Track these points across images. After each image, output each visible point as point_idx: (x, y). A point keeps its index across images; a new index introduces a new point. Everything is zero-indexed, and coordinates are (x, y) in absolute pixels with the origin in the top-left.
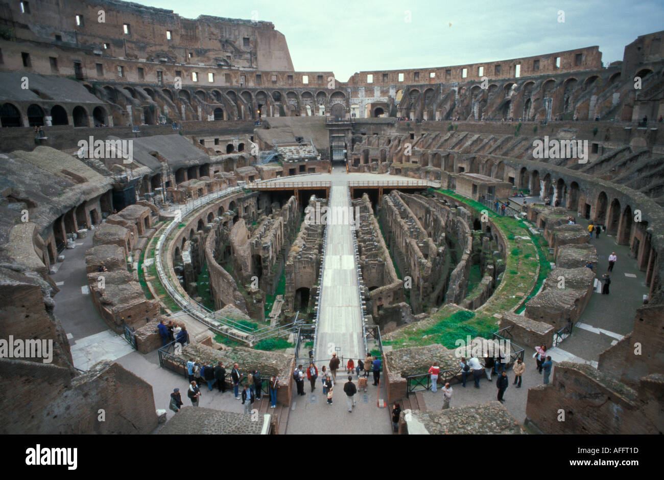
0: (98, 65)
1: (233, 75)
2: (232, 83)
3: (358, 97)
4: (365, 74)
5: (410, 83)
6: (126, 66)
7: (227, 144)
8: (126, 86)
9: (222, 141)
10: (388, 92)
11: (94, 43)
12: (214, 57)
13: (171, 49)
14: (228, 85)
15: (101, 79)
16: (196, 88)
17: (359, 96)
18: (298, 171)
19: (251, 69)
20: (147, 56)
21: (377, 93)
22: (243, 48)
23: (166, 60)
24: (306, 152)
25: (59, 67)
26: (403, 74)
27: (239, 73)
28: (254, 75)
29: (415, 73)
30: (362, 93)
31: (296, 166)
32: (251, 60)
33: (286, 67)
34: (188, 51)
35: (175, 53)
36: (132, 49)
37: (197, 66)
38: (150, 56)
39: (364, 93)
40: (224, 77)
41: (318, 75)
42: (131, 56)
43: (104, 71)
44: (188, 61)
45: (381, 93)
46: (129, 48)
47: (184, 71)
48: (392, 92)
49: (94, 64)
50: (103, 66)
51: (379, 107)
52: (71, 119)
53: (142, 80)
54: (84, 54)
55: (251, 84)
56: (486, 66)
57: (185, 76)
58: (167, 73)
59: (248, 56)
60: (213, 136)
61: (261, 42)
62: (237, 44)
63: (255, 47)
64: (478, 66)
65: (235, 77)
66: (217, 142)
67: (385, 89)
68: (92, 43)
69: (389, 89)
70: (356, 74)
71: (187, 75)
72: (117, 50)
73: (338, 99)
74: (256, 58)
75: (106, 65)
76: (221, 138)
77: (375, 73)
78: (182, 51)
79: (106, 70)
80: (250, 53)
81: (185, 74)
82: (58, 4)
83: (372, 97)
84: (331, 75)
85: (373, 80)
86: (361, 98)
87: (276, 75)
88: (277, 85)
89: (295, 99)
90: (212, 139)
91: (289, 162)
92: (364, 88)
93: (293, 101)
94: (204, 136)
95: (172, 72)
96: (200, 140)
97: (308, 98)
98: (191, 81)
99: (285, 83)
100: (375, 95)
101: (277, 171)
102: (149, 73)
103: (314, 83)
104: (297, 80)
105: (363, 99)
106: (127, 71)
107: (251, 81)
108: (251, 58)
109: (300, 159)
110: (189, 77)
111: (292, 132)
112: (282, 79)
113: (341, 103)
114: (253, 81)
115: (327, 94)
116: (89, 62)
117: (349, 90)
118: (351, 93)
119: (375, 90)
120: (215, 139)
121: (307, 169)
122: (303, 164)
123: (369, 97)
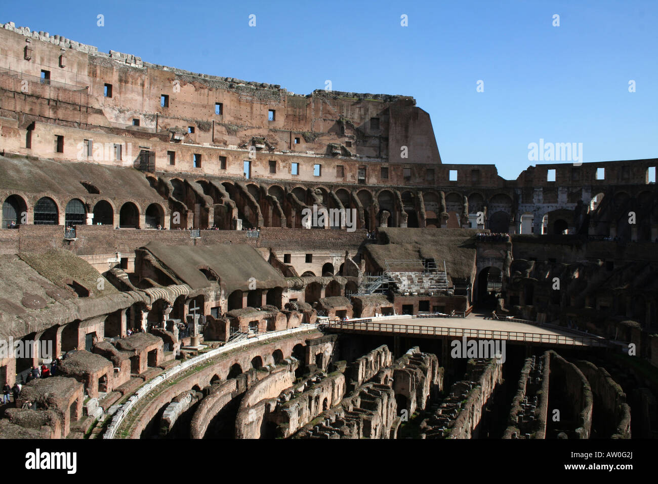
0: (169, 153)
1: (348, 167)
2: (345, 178)
3: (532, 202)
4: (543, 169)
5: (614, 182)
6: (205, 154)
7: (323, 263)
8: (200, 179)
9: (318, 258)
10: (578, 195)
11: (177, 127)
12: (328, 143)
13: (271, 133)
14: (340, 180)
15: (171, 169)
16: (294, 184)
17: (534, 201)
18: (416, 309)
19: (379, 160)
20: (239, 142)
21: (563, 197)
22: (369, 131)
23: (263, 147)
24: (434, 282)
26: (603, 169)
27: (357, 165)
28: (378, 168)
29: (623, 167)
30: (538, 197)
31: (414, 302)
32: (380, 147)
33: (429, 157)
34: (293, 137)
35: (276, 137)
36: (221, 132)
37: (304, 155)
38: (244, 142)
39: (541, 197)
40: (335, 171)
41: (472, 168)
42: (219, 142)
43: (176, 160)
44: (292, 148)
45: (568, 197)
46: (218, 131)
47: (280, 162)
48: (587, 196)
49: (165, 152)
50: (176, 154)
51: (560, 218)
52: (117, 218)
53: (223, 171)
54: (158, 140)
55: (373, 181)
57: (281, 167)
58: (257, 163)
59: (376, 142)
60: (305, 249)
61: (395, 124)
62: (361, 126)
63: (387, 130)
65: (351, 171)
66: (309, 259)
67: (574, 191)
68: (174, 127)
69: (581, 190)
70: (531, 167)
71: (284, 167)
72: (202, 134)
73: (501, 205)
74: (387, 145)
75: (180, 153)
76: (316, 254)
77: (559, 168)
78: (286, 136)
79: (179, 158)
80: (380, 138)
81: (282, 165)
82: (143, 85)
83: (554, 202)
84: (492, 169)
85: (557, 178)
86: (537, 204)
87: (411, 169)
88: (411, 182)
89: (436, 203)
90: (303, 255)
91: (404, 295)
92: (542, 189)
93: (433, 205)
94: (291, 250)
95: (264, 162)
96: (285, 255)
97: (456, 202)
98: (288, 174)
99: (422, 181)
100: (558, 200)
101: (383, 306)
102: (234, 163)
103: (466, 181)
104: (440, 175)
105: (540, 205)
106: (206, 160)
107: (374, 176)
108: (380, 145)
109: (422, 291)
110: (287, 169)
111: (419, 251)
112: (419, 174)
113: (506, 211)
114: (376, 176)
115: (484, 197)
116: (160, 149)
117: (519, 192)
118: (521, 196)
119: (559, 193)
120: (307, 255)
121: (431, 307)
122: (424, 298)
123: (549, 203)
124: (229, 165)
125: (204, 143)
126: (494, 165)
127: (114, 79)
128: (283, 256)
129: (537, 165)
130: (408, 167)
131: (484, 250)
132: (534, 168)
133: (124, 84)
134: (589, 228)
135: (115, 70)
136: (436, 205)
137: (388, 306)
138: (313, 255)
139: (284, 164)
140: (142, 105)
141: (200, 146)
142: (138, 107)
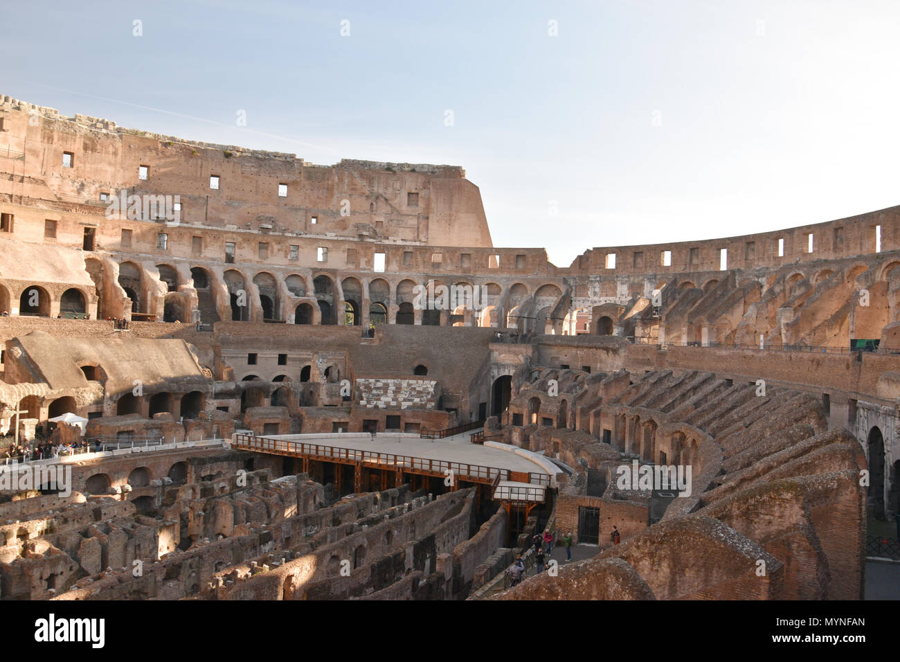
0: (124, 231)
1: (362, 252)
2: (358, 265)
3: (587, 295)
4: (601, 252)
5: (679, 270)
7: (301, 366)
9: (294, 360)
10: (641, 285)
13: (282, 212)
14: (350, 267)
16: (291, 270)
17: (589, 293)
18: (381, 425)
19: (418, 244)
20: (240, 221)
21: (623, 289)
22: (405, 208)
23: (270, 227)
25: (57, 233)
26: (670, 252)
27: (374, 249)
28: (401, 252)
29: (692, 250)
30: (594, 288)
31: (380, 417)
32: (418, 228)
33: (477, 241)
34: (309, 215)
35: (288, 216)
36: (217, 209)
37: (324, 237)
38: (246, 221)
39: (597, 290)
40: (345, 255)
41: (516, 253)
44: (308, 229)
45: (629, 289)
46: (213, 208)
47: (274, 244)
49: (118, 231)
51: (604, 314)
55: (394, 268)
56: (819, 231)
57: (275, 251)
59: (413, 222)
60: (279, 349)
61: (436, 199)
62: (395, 202)
63: (428, 207)
65: (366, 256)
66: (282, 360)
67: (636, 281)
69: (643, 280)
70: (588, 251)
71: (279, 250)
72: (193, 212)
73: (550, 298)
74: (427, 225)
75: (139, 231)
76: (292, 354)
77: (620, 251)
78: (300, 215)
79: (138, 238)
80: (418, 216)
81: (276, 247)
82: (115, 154)
83: (612, 296)
84: (540, 254)
85: (616, 264)
86: (593, 298)
87: (444, 253)
88: (441, 270)
90: (274, 355)
91: (365, 407)
92: (598, 279)
94: (258, 348)
95: (253, 244)
96: (249, 354)
97: (495, 294)
98: (285, 259)
99: (455, 268)
100: (615, 292)
101: (336, 420)
102: (213, 245)
103: (508, 268)
104: (477, 261)
105: (597, 298)
106: (174, 241)
107: (395, 263)
108: (418, 225)
109: (394, 403)
110: (282, 253)
112: (451, 260)
114: (397, 261)
115: (528, 288)
116: (111, 227)
117: (572, 283)
118: (574, 288)
119: (618, 283)
120: (279, 355)
121: (403, 424)
122: (391, 413)
123: (607, 296)
124: (206, 247)
125: (195, 222)
126: (544, 249)
127: (77, 146)
128: (247, 356)
129: (594, 248)
130: (438, 251)
132: (591, 251)
133: (90, 152)
135: (78, 136)
137: (342, 420)
138: (289, 356)
139: (279, 247)
140: (114, 176)
141: (190, 225)
142: (108, 178)
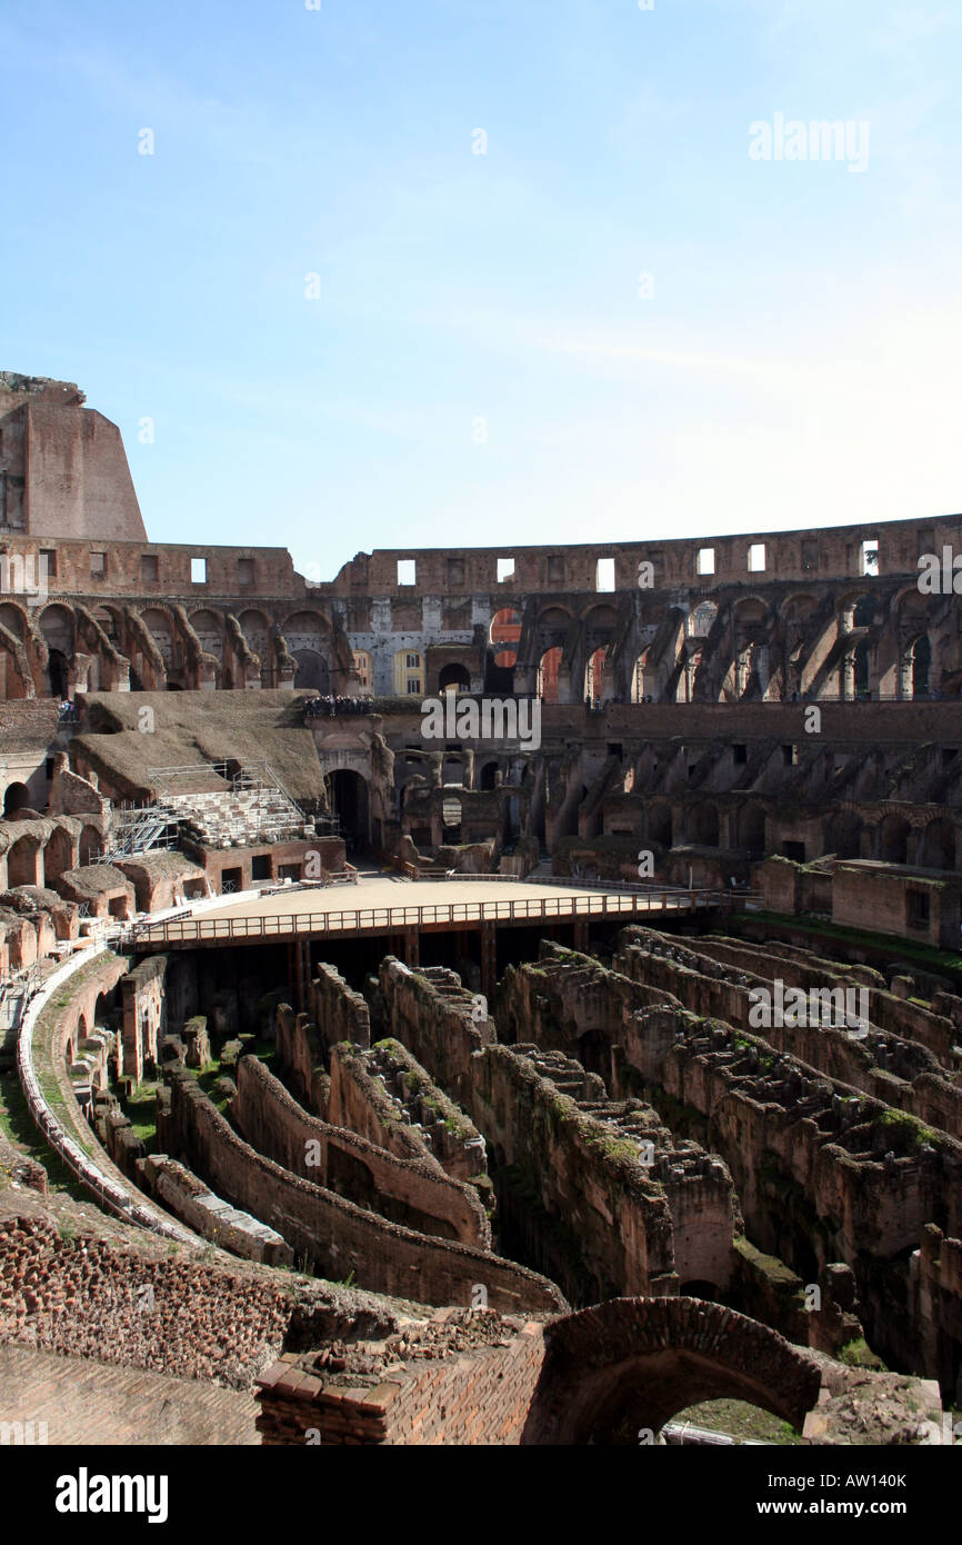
3: (370, 630)
4: (391, 557)
5: (534, 587)
10: (466, 611)
17: (373, 626)
18: (247, 875)
21: (432, 618)
24: (264, 812)
29: (551, 558)
30: (381, 618)
31: (243, 860)
33: (119, 528)
39: (387, 619)
41: (238, 555)
45: (443, 618)
48: (478, 614)
51: (453, 660)
56: (773, 543)
61: (42, 445)
64: (748, 540)
67: (455, 604)
69: (469, 603)
70: (361, 557)
73: (304, 635)
74: (25, 497)
77: (422, 557)
83: (414, 630)
84: (280, 557)
85: (417, 578)
86: (379, 633)
87: (105, 554)
88: (108, 585)
89: (166, 635)
91: (222, 848)
92: (388, 602)
93: (158, 639)
97: (206, 630)
99: (131, 582)
100: (423, 623)
101: (188, 877)
103: (228, 583)
104: (170, 569)
105: (386, 634)
108: (6, 495)
109: (253, 834)
111: (196, 745)
112: (125, 566)
113: (316, 649)
115: (270, 618)
117: (341, 608)
118: (345, 617)
119: (425, 609)
121: (275, 868)
122: (262, 850)
123: (404, 630)
126: (285, 549)
129: (374, 551)
130: (101, 551)
131: (325, 736)
132: (369, 557)
134: (516, 680)
136: (165, 638)
137: (195, 876)
